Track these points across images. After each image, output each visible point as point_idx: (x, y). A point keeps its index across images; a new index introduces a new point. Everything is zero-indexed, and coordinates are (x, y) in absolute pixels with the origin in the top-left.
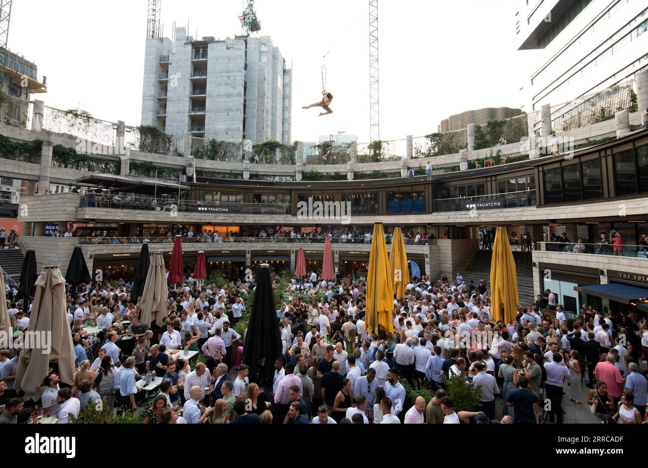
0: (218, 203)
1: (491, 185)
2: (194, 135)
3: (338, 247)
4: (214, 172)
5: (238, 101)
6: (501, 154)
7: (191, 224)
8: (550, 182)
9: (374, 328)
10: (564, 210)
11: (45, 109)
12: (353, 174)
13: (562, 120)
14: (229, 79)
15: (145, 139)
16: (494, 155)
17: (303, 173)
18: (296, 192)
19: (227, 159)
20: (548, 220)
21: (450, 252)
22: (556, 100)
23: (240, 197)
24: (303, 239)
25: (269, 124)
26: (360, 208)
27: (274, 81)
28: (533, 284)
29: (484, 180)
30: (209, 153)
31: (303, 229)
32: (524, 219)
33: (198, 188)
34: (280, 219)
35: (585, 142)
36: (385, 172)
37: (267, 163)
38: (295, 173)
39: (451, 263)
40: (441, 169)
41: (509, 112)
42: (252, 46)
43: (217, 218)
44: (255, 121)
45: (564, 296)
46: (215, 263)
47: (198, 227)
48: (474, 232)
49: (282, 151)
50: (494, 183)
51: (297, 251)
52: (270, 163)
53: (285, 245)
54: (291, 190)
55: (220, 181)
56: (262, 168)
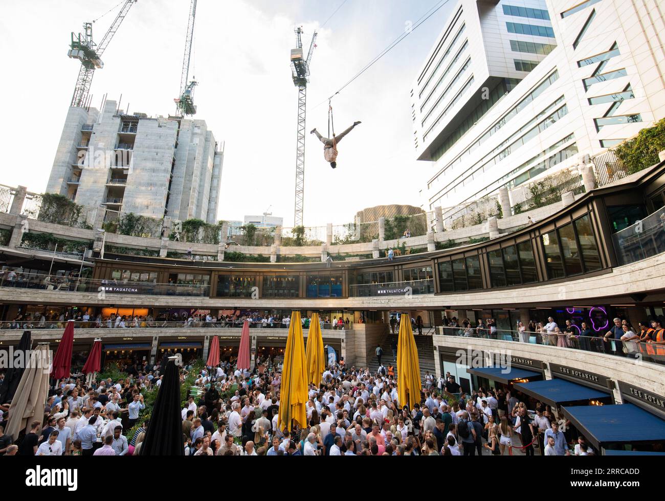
0: (125, 281)
1: (398, 274)
2: (109, 207)
3: (256, 332)
4: (126, 248)
5: (164, 176)
6: (406, 245)
7: (88, 306)
8: (445, 271)
9: (287, 424)
10: (455, 298)
12: (276, 256)
13: (452, 220)
14: (157, 154)
15: (49, 208)
16: (401, 246)
17: (225, 253)
18: (217, 273)
19: (143, 235)
20: (444, 307)
21: (364, 336)
22: (446, 203)
23: (153, 275)
24: (218, 323)
25: (195, 201)
26: (281, 292)
27: (204, 161)
28: (435, 367)
29: (392, 268)
30: (124, 227)
31: (220, 312)
32: (425, 305)
33: (109, 265)
34: (196, 301)
35: (468, 240)
36: (307, 256)
37: (188, 241)
38: (218, 252)
39: (365, 347)
40: (357, 256)
41: (412, 210)
42: (185, 127)
43: (123, 299)
44: (180, 197)
45: (460, 378)
46: (112, 353)
47: (97, 310)
48: (386, 316)
49: (206, 231)
50: (400, 271)
51: (212, 337)
52: (191, 241)
53: (198, 330)
54: (211, 271)
55: (133, 259)
56: (182, 247)
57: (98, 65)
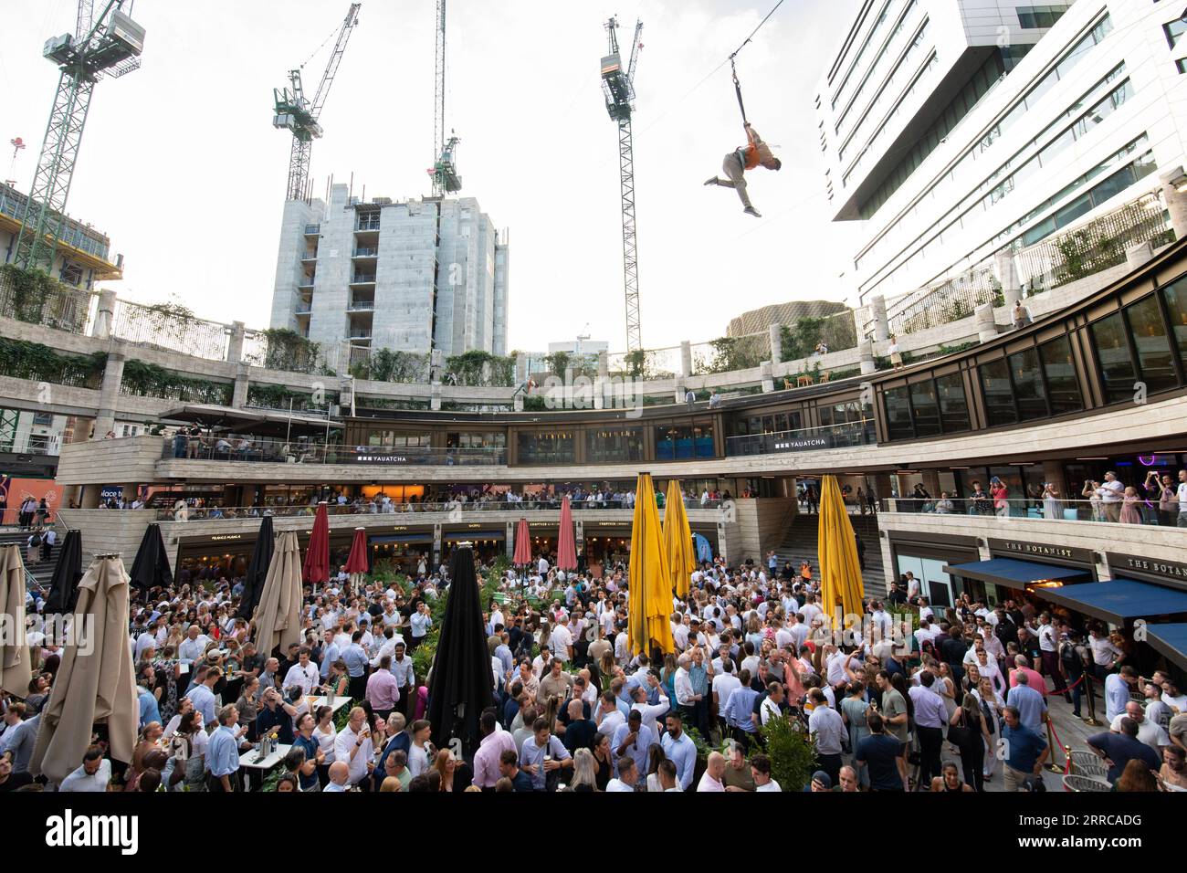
0: (389, 449)
1: (809, 414)
2: (354, 342)
3: (582, 516)
4: (384, 400)
5: (425, 291)
6: (820, 368)
7: (344, 484)
8: (894, 408)
9: (642, 646)
10: (917, 449)
11: (117, 303)
13: (905, 318)
14: (412, 258)
15: (276, 349)
16: (811, 369)
17: (525, 399)
18: (515, 429)
19: (405, 380)
20: (896, 465)
21: (756, 519)
22: (892, 289)
23: (425, 439)
24: (524, 505)
25: (473, 325)
26: (615, 453)
27: (481, 263)
28: (882, 566)
29: (799, 406)
30: (378, 370)
31: (526, 488)
32: (861, 464)
33: (357, 425)
34: (489, 472)
35: (937, 349)
36: (651, 396)
37: (468, 384)
38: (513, 399)
39: (757, 535)
40: (735, 390)
41: (827, 308)
42: (447, 211)
43: (389, 472)
44: (451, 321)
45: (930, 582)
46: (381, 548)
47: (356, 489)
48: (790, 487)
49: (493, 366)
50: (813, 410)
51: (516, 524)
52: (473, 385)
53: (497, 514)
54: (507, 426)
55: (395, 414)
56: (460, 393)
57: (315, 133)
